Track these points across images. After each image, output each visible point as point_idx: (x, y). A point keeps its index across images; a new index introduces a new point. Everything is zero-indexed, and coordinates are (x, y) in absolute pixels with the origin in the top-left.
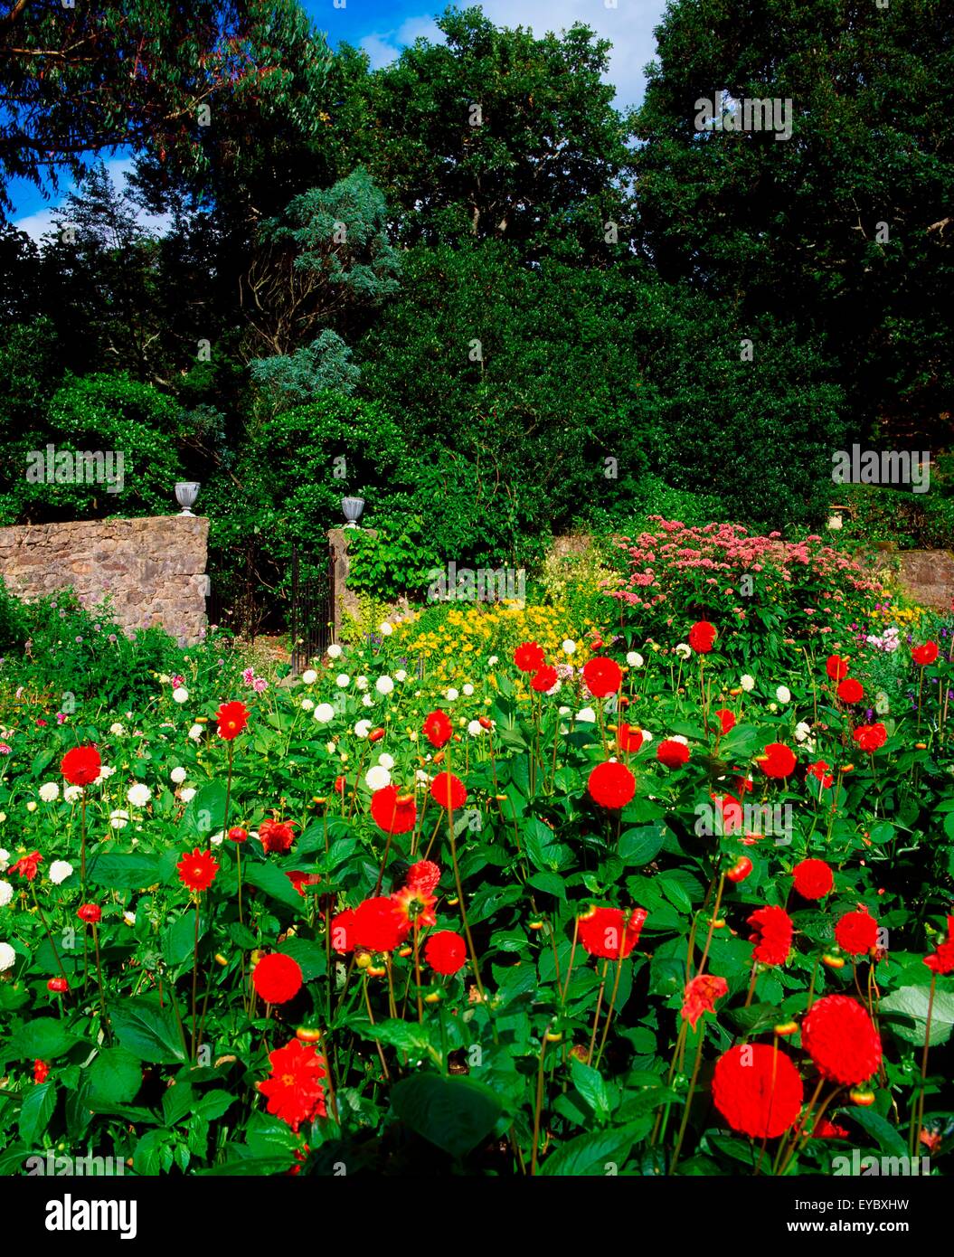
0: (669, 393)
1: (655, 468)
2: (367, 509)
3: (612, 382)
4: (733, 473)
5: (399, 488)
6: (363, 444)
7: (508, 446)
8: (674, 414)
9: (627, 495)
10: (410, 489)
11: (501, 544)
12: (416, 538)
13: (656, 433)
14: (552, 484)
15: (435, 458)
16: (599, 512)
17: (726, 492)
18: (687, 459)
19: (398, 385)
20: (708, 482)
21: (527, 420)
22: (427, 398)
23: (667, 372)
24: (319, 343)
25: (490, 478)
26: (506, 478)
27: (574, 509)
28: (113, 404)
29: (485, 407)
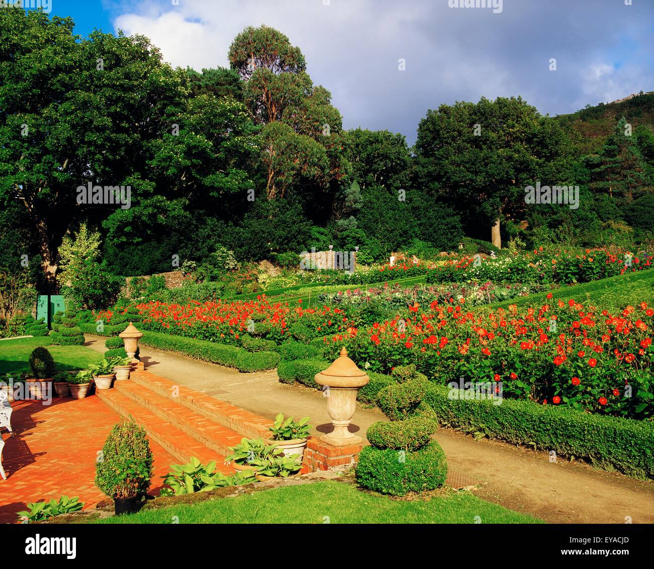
0: (420, 220)
1: (416, 236)
2: (359, 249)
3: (406, 220)
4: (434, 237)
5: (365, 245)
6: (359, 237)
7: (385, 236)
8: (420, 225)
9: (410, 243)
10: (367, 245)
11: (384, 255)
12: (368, 254)
13: (416, 229)
14: (393, 242)
15: (371, 239)
16: (404, 247)
17: (432, 241)
18: (424, 235)
19: (364, 225)
20: (428, 239)
21: (388, 231)
22: (370, 228)
23: (419, 215)
24: (350, 218)
25: (382, 242)
26: (384, 242)
27: (398, 247)
28: (319, 232)
29: (380, 229)
